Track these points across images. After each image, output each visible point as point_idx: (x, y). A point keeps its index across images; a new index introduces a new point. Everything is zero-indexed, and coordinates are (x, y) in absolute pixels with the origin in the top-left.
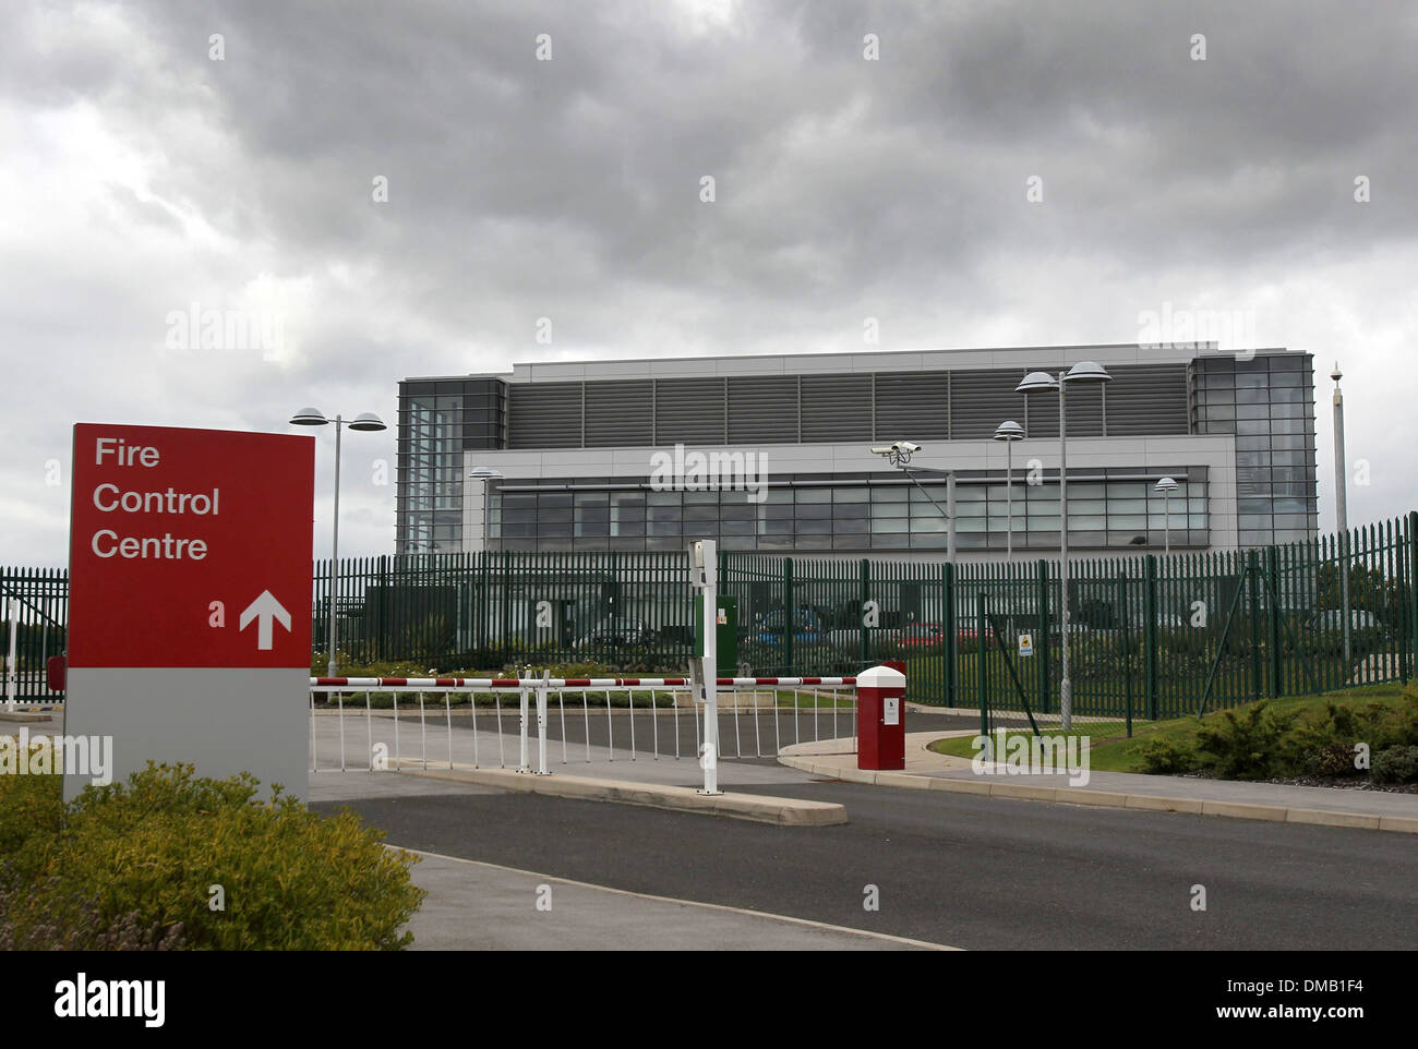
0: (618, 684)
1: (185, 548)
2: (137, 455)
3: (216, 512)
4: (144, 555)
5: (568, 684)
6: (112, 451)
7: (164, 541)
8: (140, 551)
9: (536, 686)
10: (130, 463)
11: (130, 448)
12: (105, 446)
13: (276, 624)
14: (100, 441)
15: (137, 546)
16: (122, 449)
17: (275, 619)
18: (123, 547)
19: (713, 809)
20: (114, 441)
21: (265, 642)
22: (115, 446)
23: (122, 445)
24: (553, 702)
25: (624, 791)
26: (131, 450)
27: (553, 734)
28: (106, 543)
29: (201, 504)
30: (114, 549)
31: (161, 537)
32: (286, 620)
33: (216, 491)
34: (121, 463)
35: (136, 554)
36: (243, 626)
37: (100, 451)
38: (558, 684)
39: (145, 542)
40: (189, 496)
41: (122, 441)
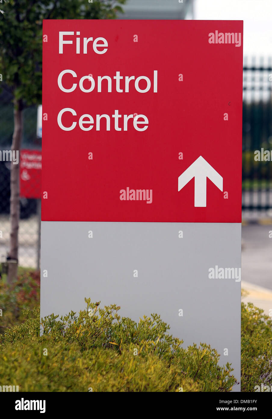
1: (131, 121)
2: (90, 44)
3: (155, 90)
4: (98, 128)
6: (71, 42)
7: (113, 116)
8: (95, 125)
10: (85, 52)
11: (85, 39)
12: (66, 38)
13: (210, 184)
14: (61, 34)
15: (92, 121)
16: (78, 40)
17: (208, 180)
18: (81, 122)
20: (72, 33)
21: (201, 200)
22: (73, 38)
23: (78, 36)
26: (86, 41)
28: (68, 119)
29: (143, 84)
30: (74, 124)
31: (111, 113)
32: (218, 181)
33: (156, 73)
34: (78, 52)
35: (91, 127)
36: (180, 187)
37: (62, 42)
39: (99, 118)
40: (133, 78)
41: (78, 33)
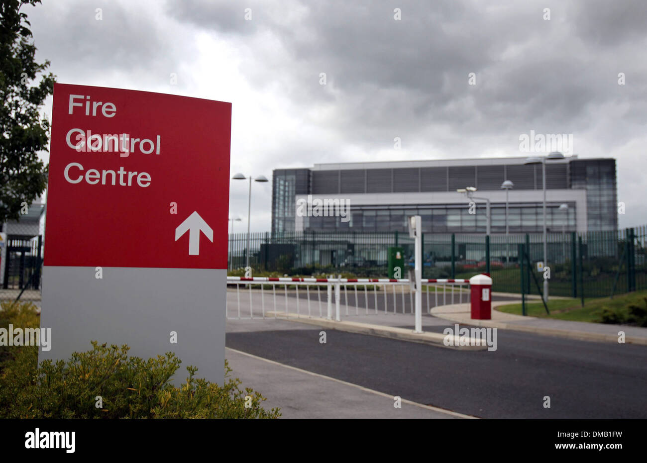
0: (370, 281)
1: (135, 178)
2: (99, 108)
3: (158, 152)
4: (104, 183)
5: (349, 281)
6: (81, 105)
7: (119, 172)
8: (101, 179)
9: (336, 282)
10: (94, 114)
11: (95, 103)
12: (76, 100)
13: (202, 236)
14: (72, 97)
15: (98, 176)
16: (88, 103)
17: (201, 233)
18: (88, 176)
19: (421, 340)
20: (82, 97)
21: (194, 249)
22: (84, 101)
23: (88, 100)
24: (342, 288)
25: (377, 330)
26: (95, 105)
27: (342, 302)
28: (74, 173)
29: (147, 147)
30: (81, 178)
31: (116, 170)
32: (210, 234)
33: (159, 137)
34: (87, 113)
35: (97, 181)
36: (177, 237)
37: (72, 104)
38: (344, 281)
39: (105, 173)
40: (138, 140)
41: (88, 97)
